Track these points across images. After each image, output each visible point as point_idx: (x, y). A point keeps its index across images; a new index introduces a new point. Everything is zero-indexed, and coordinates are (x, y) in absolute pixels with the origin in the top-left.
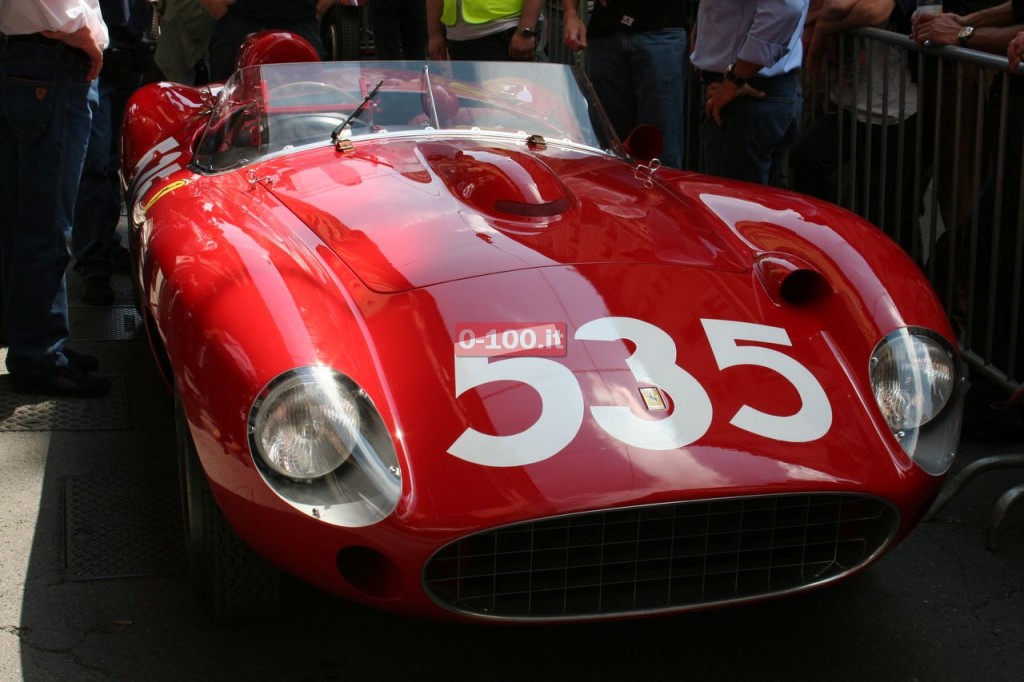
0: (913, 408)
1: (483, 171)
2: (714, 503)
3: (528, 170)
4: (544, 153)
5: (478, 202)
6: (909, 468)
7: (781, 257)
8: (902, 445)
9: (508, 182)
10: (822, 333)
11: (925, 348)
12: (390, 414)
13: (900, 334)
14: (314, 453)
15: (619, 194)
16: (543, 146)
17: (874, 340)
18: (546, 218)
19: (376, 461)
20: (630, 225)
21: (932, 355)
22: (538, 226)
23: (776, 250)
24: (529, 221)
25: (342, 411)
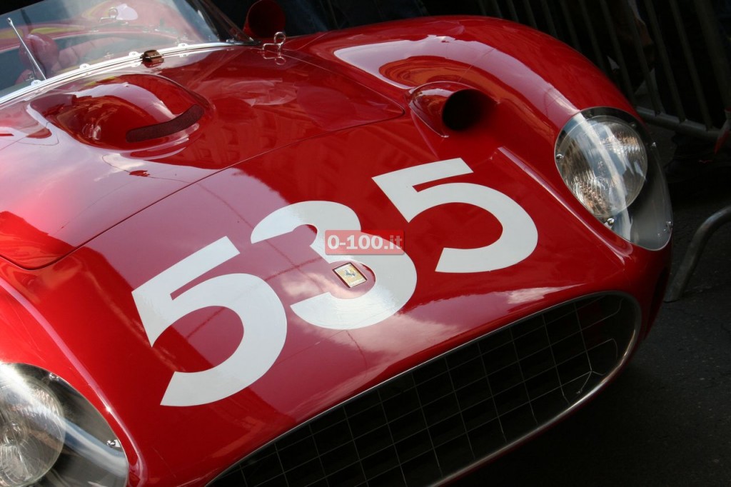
0: (614, 190)
1: (104, 106)
2: (450, 357)
3: (149, 89)
4: (163, 66)
5: (110, 140)
6: (631, 252)
7: (435, 86)
8: (615, 232)
9: (133, 108)
10: (501, 149)
11: (606, 128)
12: (89, 388)
13: (575, 123)
14: (25, 457)
15: (264, 82)
16: (160, 59)
17: (553, 137)
18: (183, 131)
19: (93, 442)
20: (287, 110)
21: (615, 131)
22: (178, 142)
23: (429, 81)
24: (167, 140)
25: (40, 404)
